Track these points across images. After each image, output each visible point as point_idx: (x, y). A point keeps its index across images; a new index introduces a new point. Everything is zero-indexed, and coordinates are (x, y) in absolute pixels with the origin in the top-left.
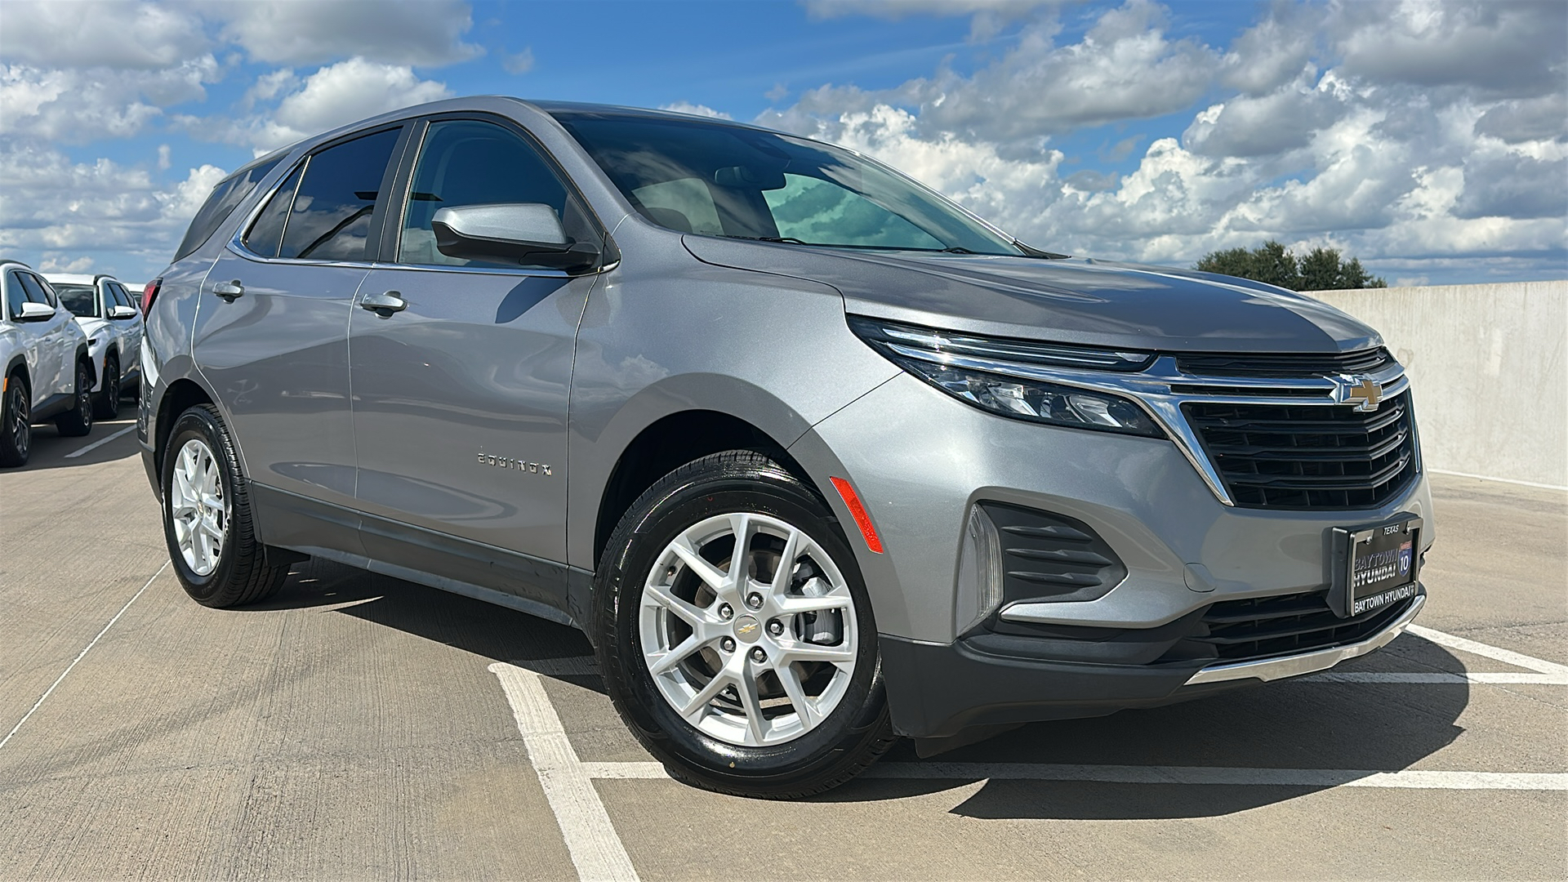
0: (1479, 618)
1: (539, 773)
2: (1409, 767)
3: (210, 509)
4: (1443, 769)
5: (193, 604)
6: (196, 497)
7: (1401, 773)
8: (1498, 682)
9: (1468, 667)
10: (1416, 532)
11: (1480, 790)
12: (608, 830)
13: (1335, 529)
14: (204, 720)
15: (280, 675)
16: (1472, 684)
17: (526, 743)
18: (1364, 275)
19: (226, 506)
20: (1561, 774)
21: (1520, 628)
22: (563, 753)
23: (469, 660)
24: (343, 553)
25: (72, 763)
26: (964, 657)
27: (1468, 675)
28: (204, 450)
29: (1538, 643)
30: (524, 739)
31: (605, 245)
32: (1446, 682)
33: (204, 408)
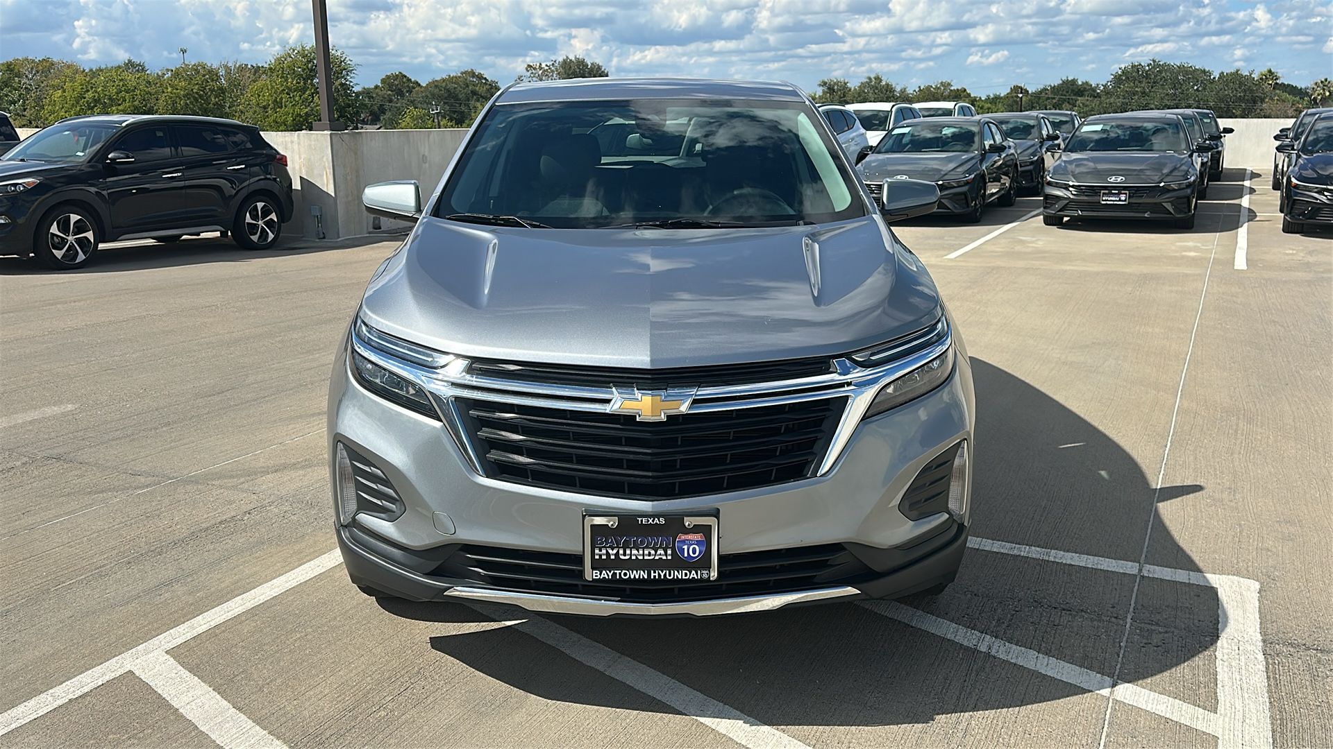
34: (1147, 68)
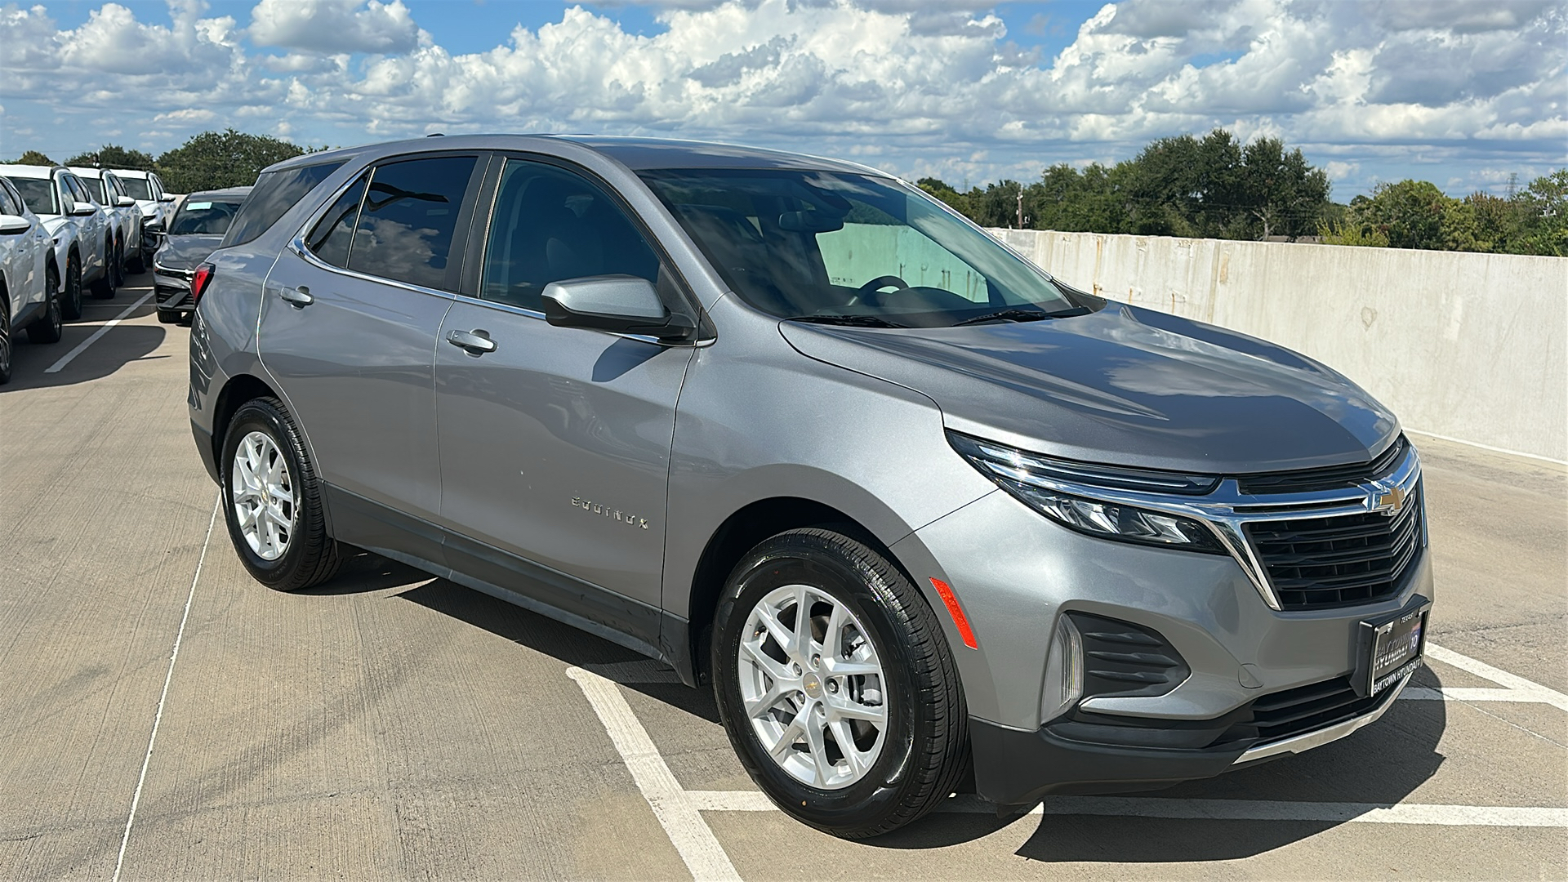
0: (1447, 619)
1: (650, 803)
2: (1404, 800)
3: (274, 499)
4: (1433, 803)
5: (257, 586)
6: (260, 485)
7: (1397, 807)
8: (1470, 699)
9: (1443, 682)
10: (1425, 615)
11: (1466, 826)
12: (731, 871)
13: (1362, 623)
14: (325, 738)
15: (376, 680)
16: (1449, 701)
17: (628, 766)
18: (1305, 165)
19: (295, 499)
20: (1532, 808)
21: (1484, 632)
22: (665, 780)
23: (545, 662)
24: (422, 560)
25: (221, 788)
26: (1047, 743)
27: (1443, 690)
28: (268, 442)
29: (1502, 651)
30: (626, 762)
31: (700, 320)
32: (1426, 698)
33: (265, 401)
34: (224, 139)
